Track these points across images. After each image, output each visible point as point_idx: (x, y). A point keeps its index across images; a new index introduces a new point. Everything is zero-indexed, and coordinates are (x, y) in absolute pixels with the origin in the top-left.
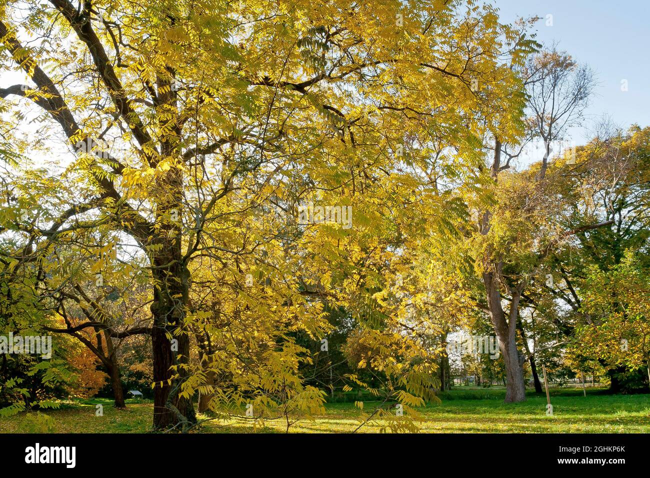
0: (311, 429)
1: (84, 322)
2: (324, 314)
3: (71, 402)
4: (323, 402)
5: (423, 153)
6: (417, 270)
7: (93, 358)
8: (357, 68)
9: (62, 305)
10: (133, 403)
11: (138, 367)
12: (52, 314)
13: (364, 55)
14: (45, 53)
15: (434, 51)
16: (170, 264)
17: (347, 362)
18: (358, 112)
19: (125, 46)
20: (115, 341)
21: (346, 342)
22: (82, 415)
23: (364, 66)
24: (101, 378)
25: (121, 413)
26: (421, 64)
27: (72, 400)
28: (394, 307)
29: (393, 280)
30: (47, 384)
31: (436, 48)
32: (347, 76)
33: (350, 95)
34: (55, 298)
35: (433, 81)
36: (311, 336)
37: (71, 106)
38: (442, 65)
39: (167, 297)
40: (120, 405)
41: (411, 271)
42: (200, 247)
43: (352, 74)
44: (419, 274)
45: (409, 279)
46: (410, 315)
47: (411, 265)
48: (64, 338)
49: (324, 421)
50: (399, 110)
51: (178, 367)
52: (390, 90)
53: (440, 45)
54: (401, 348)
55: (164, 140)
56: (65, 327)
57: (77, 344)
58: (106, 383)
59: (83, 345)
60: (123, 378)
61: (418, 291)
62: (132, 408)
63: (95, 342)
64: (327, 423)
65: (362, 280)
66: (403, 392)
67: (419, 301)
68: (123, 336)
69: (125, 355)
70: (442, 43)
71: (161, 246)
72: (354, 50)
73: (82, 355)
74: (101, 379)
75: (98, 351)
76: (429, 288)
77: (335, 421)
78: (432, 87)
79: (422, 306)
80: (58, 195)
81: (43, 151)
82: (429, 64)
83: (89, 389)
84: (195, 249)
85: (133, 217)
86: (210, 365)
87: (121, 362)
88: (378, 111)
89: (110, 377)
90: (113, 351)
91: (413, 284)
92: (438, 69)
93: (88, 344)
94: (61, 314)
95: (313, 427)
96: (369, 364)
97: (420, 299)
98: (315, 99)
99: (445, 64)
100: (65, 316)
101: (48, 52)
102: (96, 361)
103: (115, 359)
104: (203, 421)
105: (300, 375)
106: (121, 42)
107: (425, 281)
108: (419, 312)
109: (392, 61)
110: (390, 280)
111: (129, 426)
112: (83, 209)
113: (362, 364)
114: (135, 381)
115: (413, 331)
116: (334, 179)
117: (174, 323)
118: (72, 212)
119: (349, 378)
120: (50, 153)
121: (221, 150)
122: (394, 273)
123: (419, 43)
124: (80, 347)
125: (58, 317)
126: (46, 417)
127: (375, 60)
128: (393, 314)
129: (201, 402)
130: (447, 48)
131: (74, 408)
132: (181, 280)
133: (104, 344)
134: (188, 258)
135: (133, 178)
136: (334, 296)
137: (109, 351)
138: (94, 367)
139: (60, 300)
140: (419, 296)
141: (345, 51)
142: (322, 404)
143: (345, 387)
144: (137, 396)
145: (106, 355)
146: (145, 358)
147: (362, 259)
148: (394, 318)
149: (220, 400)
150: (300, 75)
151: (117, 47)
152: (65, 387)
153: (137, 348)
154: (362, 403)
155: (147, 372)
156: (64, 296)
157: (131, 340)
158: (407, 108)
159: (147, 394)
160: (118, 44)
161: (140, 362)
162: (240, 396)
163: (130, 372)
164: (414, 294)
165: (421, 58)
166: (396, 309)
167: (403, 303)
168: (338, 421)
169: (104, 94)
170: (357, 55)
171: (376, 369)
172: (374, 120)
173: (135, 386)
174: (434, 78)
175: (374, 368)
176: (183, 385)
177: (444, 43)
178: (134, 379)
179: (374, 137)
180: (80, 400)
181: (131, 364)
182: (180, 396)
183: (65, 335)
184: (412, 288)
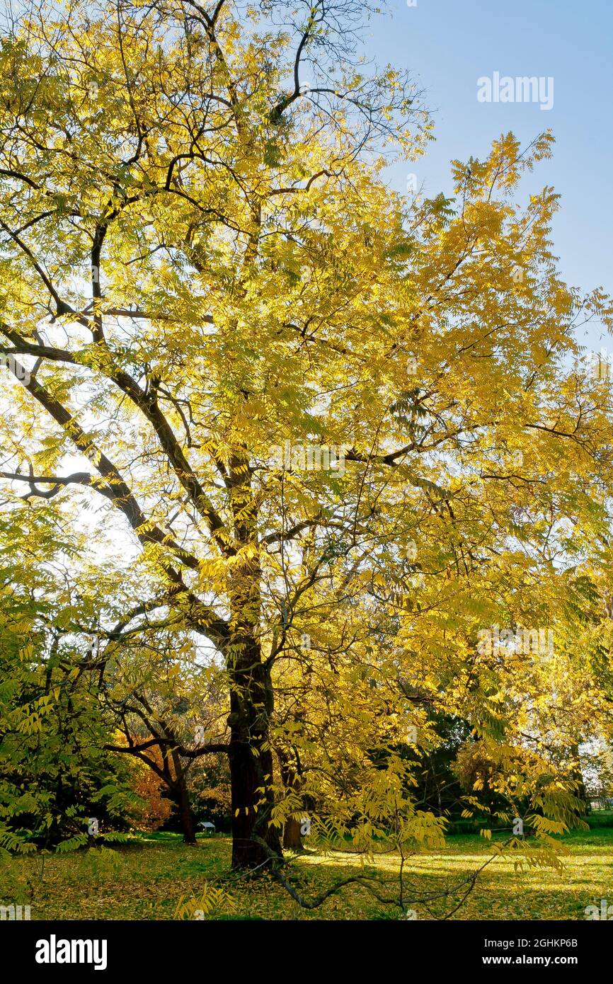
0: (421, 867)
1: (147, 740)
2: (430, 723)
3: (133, 837)
4: (443, 830)
5: (537, 526)
6: (538, 667)
7: (158, 783)
8: (454, 434)
9: (123, 718)
10: (204, 837)
11: (210, 793)
12: (113, 731)
13: (460, 419)
14: (112, 436)
15: (539, 409)
16: (252, 667)
17: (459, 783)
18: (458, 483)
19: (196, 424)
20: (184, 761)
21: (455, 759)
22: (146, 851)
23: (460, 431)
24: (166, 806)
25: (191, 849)
26: (527, 425)
27: (134, 833)
28: (512, 713)
29: (509, 681)
30: (113, 811)
31: (541, 406)
32: (441, 444)
33: (444, 466)
34: (116, 712)
35: (542, 442)
36: (416, 751)
37: (136, 492)
38: (550, 424)
39: (249, 705)
40: (190, 840)
41: (530, 669)
42: (286, 646)
43: (446, 442)
44: (540, 672)
45: (528, 678)
46: (531, 723)
47: (528, 662)
48: (125, 759)
49: (435, 857)
50: (504, 478)
51: (266, 789)
52: (492, 456)
53: (547, 402)
54: (524, 763)
55: (240, 526)
56: (127, 745)
57: (140, 766)
58: (173, 813)
59: (147, 767)
60: (193, 806)
61: (540, 693)
62: (203, 844)
63: (160, 763)
64: (441, 860)
65: (471, 682)
66: (538, 816)
67: (543, 704)
68: (193, 755)
69: (195, 779)
70: (548, 399)
71: (243, 646)
72: (446, 414)
73: (145, 780)
74: (167, 809)
75: (165, 774)
76: (554, 688)
77: (449, 857)
78: (541, 450)
79: (547, 711)
80: (125, 591)
81: (103, 544)
82: (534, 424)
83: (154, 820)
84: (280, 649)
85: (207, 614)
86: (304, 787)
87: (190, 787)
88: (481, 481)
89: (178, 806)
90: (181, 773)
91: (533, 684)
92: (545, 429)
93: (154, 766)
94: (121, 730)
95: (422, 865)
96: (486, 785)
97: (543, 703)
98: (407, 472)
99: (554, 423)
100: (126, 733)
101: (116, 434)
102: (162, 787)
103: (185, 784)
104: (289, 858)
105: (412, 797)
106: (192, 421)
107: (548, 681)
108: (543, 718)
109: (493, 424)
110: (505, 680)
111: (202, 865)
112: (152, 606)
113: (478, 785)
114: (206, 810)
115: (538, 742)
116: (436, 562)
117: (260, 737)
118: (140, 610)
119: (467, 801)
120: (111, 546)
121: (300, 536)
122: (509, 671)
123: (521, 402)
124: (143, 769)
125: (119, 734)
126: (112, 852)
127: (472, 424)
128: (512, 722)
129: (285, 835)
130: (553, 404)
131: (136, 843)
132: (265, 686)
133: (172, 766)
134: (271, 660)
135: (214, 568)
136: (440, 701)
137: (177, 774)
138: (159, 794)
139: (122, 714)
140: (542, 698)
141: (437, 416)
142: (442, 834)
143: (464, 811)
144: (209, 829)
145: (174, 778)
146: (218, 782)
147: (469, 656)
148: (513, 726)
149: (318, 830)
150: (389, 445)
151: (187, 427)
152: (126, 818)
153: (210, 771)
154: (489, 831)
155: (221, 799)
156: (126, 709)
157: (201, 761)
158: (513, 476)
159: (222, 825)
160: (188, 423)
161: (213, 788)
162: (342, 824)
163: (201, 798)
164: (535, 697)
165: (526, 417)
166: (516, 714)
167: (523, 708)
168: (453, 858)
169: (174, 476)
170: (450, 419)
171: (496, 790)
172: (476, 492)
173: (207, 816)
174: (544, 439)
175: (493, 789)
176: (273, 811)
177: (551, 399)
178: (205, 808)
179: (477, 511)
180: (143, 834)
181: (202, 790)
182: (269, 824)
183: (127, 755)
184: (533, 690)
